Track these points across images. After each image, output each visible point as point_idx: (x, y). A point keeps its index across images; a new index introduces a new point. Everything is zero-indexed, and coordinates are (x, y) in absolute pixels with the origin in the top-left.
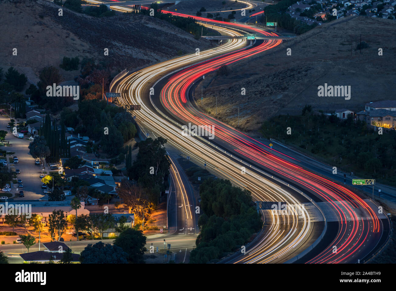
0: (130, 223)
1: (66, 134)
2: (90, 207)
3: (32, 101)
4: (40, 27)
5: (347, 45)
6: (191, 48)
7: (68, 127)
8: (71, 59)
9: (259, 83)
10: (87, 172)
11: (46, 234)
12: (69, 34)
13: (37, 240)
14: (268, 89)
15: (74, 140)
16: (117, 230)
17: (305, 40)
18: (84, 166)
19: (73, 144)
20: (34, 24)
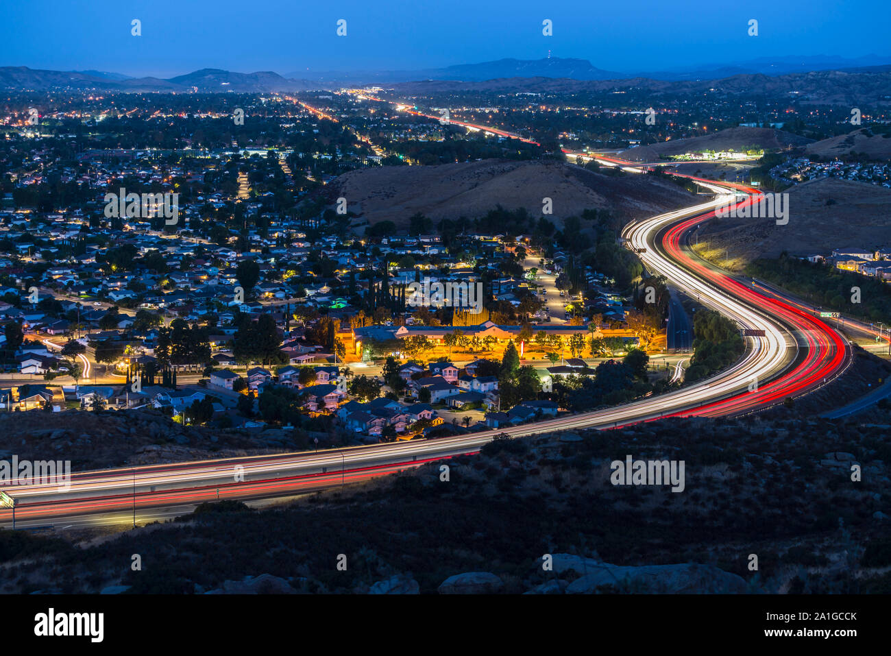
0: (636, 345)
1: (585, 271)
3: (558, 244)
5: (818, 201)
7: (587, 265)
8: (590, 211)
9: (745, 232)
10: (601, 303)
11: (568, 352)
12: (589, 190)
13: (560, 357)
14: (751, 237)
15: (592, 276)
16: (626, 350)
18: (599, 298)
19: (591, 280)
20: (561, 182)
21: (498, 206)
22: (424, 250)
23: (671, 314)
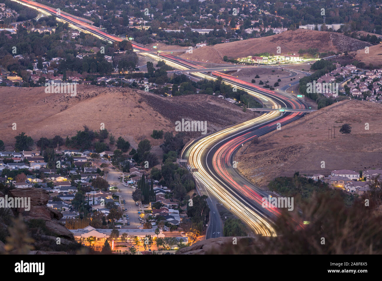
0: (185, 242)
1: (154, 185)
2: (165, 232)
3: (133, 160)
4: (139, 109)
5: (340, 122)
6: (240, 119)
7: (155, 179)
8: (158, 131)
9: (272, 155)
10: (164, 211)
11: (142, 247)
12: (157, 114)
14: (276, 159)
15: (158, 190)
16: (179, 246)
17: (312, 118)
18: (163, 207)
19: (158, 192)
20: (135, 107)
21: (85, 127)
22: (29, 164)
23: (211, 221)
